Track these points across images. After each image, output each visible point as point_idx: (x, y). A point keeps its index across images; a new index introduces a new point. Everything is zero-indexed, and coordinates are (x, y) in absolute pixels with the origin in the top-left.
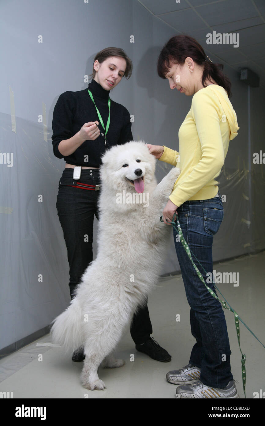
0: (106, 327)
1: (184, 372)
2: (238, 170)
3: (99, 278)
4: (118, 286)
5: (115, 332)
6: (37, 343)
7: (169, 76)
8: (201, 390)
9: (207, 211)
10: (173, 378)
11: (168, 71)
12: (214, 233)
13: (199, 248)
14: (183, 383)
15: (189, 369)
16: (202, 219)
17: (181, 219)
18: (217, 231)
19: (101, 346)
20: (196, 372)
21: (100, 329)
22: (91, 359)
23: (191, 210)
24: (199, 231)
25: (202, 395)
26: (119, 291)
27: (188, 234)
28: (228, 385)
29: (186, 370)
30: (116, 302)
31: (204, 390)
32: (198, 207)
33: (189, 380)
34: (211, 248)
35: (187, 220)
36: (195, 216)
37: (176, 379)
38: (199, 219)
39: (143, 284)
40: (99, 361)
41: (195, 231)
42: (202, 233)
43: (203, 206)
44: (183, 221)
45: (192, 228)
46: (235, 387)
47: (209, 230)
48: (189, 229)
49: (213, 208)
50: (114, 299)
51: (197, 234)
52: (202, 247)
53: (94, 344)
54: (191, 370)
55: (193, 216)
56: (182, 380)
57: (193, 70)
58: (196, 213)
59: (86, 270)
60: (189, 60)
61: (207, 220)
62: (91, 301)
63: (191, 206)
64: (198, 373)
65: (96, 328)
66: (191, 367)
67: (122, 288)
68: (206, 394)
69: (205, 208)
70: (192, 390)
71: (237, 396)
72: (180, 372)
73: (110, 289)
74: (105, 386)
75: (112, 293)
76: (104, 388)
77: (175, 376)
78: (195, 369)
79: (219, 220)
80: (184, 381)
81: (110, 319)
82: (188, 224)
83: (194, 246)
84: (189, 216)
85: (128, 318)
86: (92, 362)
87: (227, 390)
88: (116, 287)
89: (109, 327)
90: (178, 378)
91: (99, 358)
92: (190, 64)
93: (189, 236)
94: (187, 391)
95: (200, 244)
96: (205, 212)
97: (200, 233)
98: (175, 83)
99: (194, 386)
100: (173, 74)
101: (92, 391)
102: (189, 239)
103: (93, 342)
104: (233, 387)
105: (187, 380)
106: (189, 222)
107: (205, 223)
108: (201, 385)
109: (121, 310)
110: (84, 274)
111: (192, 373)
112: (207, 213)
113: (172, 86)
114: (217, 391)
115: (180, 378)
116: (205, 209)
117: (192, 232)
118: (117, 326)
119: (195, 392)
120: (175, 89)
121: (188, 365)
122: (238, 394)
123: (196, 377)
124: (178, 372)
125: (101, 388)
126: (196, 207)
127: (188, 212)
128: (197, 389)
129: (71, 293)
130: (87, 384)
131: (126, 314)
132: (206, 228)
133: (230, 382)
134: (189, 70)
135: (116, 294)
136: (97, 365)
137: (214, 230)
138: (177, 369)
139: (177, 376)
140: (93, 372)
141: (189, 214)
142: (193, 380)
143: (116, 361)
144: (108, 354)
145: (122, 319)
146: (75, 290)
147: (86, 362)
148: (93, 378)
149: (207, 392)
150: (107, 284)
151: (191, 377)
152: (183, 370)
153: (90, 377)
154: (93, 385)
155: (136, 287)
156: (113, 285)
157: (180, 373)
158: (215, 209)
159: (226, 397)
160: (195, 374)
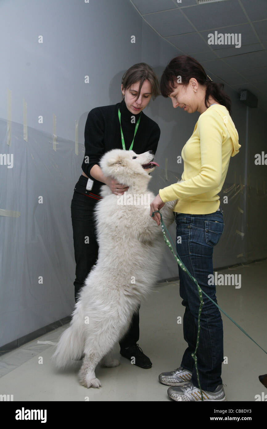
0: (105, 327)
1: (176, 374)
2: (235, 185)
3: (100, 283)
4: (118, 290)
5: (113, 333)
6: (38, 341)
7: (172, 96)
8: (190, 392)
9: (209, 224)
10: (165, 379)
11: (172, 91)
12: (214, 244)
13: (200, 257)
14: (174, 385)
15: (181, 371)
16: (203, 231)
17: (184, 230)
18: (217, 243)
19: (99, 346)
20: (187, 374)
21: (99, 329)
22: (90, 358)
23: (193, 222)
24: (200, 242)
25: (192, 396)
26: (119, 295)
27: (190, 244)
28: (217, 389)
29: (178, 372)
30: (116, 306)
31: (194, 392)
32: (200, 219)
33: (181, 382)
34: (211, 258)
35: (189, 232)
36: (197, 228)
37: (168, 380)
38: (200, 231)
39: (142, 285)
40: (97, 360)
41: (196, 242)
42: (203, 244)
43: (205, 219)
44: (186, 233)
45: (194, 239)
46: (223, 390)
47: (210, 241)
48: (191, 240)
49: (214, 221)
50: (114, 303)
51: (199, 245)
52: (202, 257)
53: (93, 343)
54: (183, 372)
55: (195, 228)
56: (173, 382)
57: (197, 90)
58: (197, 225)
59: (89, 274)
60: (193, 80)
61: (208, 232)
62: (93, 303)
63: (193, 218)
64: (189, 376)
65: (95, 328)
66: (182, 370)
67: (122, 292)
68: (196, 395)
69: (207, 220)
70: (183, 391)
71: (225, 399)
72: (172, 373)
73: (110, 294)
74: (100, 384)
75: (112, 297)
76: (100, 386)
77: (167, 377)
78: (186, 372)
79: (219, 232)
80: (175, 383)
81: (109, 321)
82: (190, 235)
83: (195, 256)
84: (191, 228)
85: (127, 321)
86: (90, 360)
87: (215, 393)
88: (116, 291)
89: (108, 329)
90: (170, 379)
91: (98, 357)
92: (194, 85)
93: (191, 247)
94: (178, 392)
95: (201, 255)
96: (207, 224)
97: (201, 244)
98: (178, 102)
99: (184, 388)
100: (177, 94)
101: (88, 388)
102: (191, 249)
103: (92, 341)
104: (221, 390)
105: (178, 381)
106: (191, 233)
107: (207, 235)
108: (191, 387)
109: (120, 313)
110: (87, 278)
111: (183, 375)
112: (208, 225)
113: (175, 105)
114: (206, 393)
115: (172, 379)
116: (206, 222)
117: (194, 243)
118: (115, 328)
119: (186, 393)
120: (178, 108)
121: (180, 368)
122: (226, 398)
123: (186, 379)
124: (170, 374)
125: (96, 386)
126: (198, 219)
127: (190, 224)
128: (187, 391)
129: (75, 296)
130: (84, 381)
131: (125, 317)
132: (207, 239)
133: (220, 385)
134: (193, 90)
135: (116, 298)
136: (95, 364)
137: (214, 242)
138: (170, 371)
139: (169, 377)
140: (91, 371)
141: (191, 226)
142: (184, 382)
143: (113, 361)
144: (106, 353)
145: (120, 322)
146: (79, 293)
147: (85, 361)
148: (90, 376)
149: (196, 394)
150: (108, 289)
151: (182, 380)
152: (175, 372)
153: (87, 375)
154: (89, 383)
155: (135, 289)
156: (113, 289)
157: (172, 375)
158: (216, 222)
159: (214, 400)
160: (186, 377)
